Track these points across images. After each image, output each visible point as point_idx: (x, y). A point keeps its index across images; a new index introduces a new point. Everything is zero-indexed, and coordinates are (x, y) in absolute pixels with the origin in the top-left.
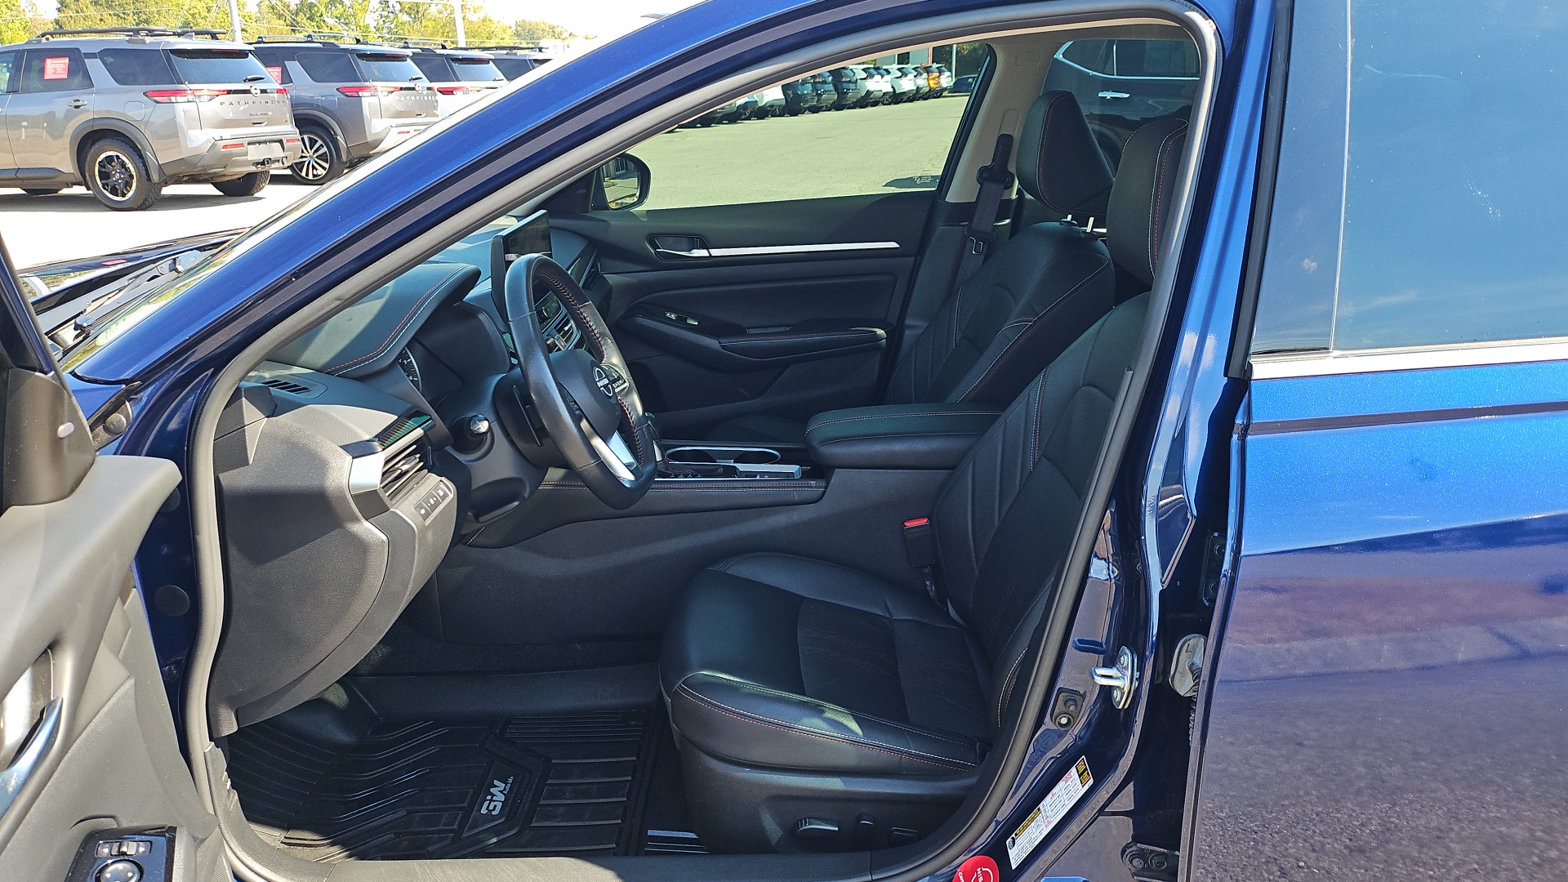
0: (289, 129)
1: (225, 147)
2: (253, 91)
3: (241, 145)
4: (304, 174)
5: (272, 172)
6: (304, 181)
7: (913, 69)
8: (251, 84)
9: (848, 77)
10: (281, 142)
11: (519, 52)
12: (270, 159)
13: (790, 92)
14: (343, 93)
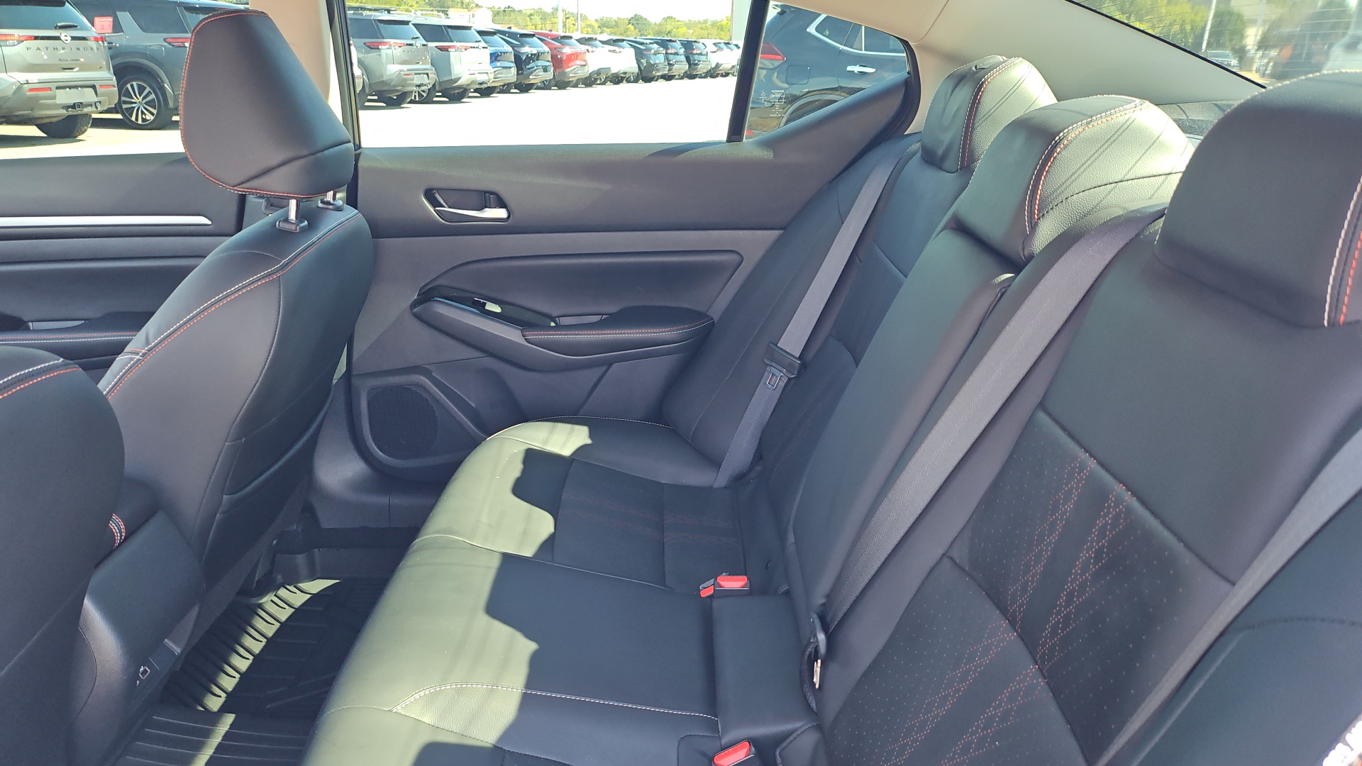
0: (105, 75)
1: (31, 90)
2: (63, 38)
3: (50, 89)
4: (133, 119)
5: (94, 116)
6: (134, 126)
8: (61, 31)
9: (700, 49)
11: (365, 13)
12: (81, 103)
13: (644, 61)
14: (170, 43)
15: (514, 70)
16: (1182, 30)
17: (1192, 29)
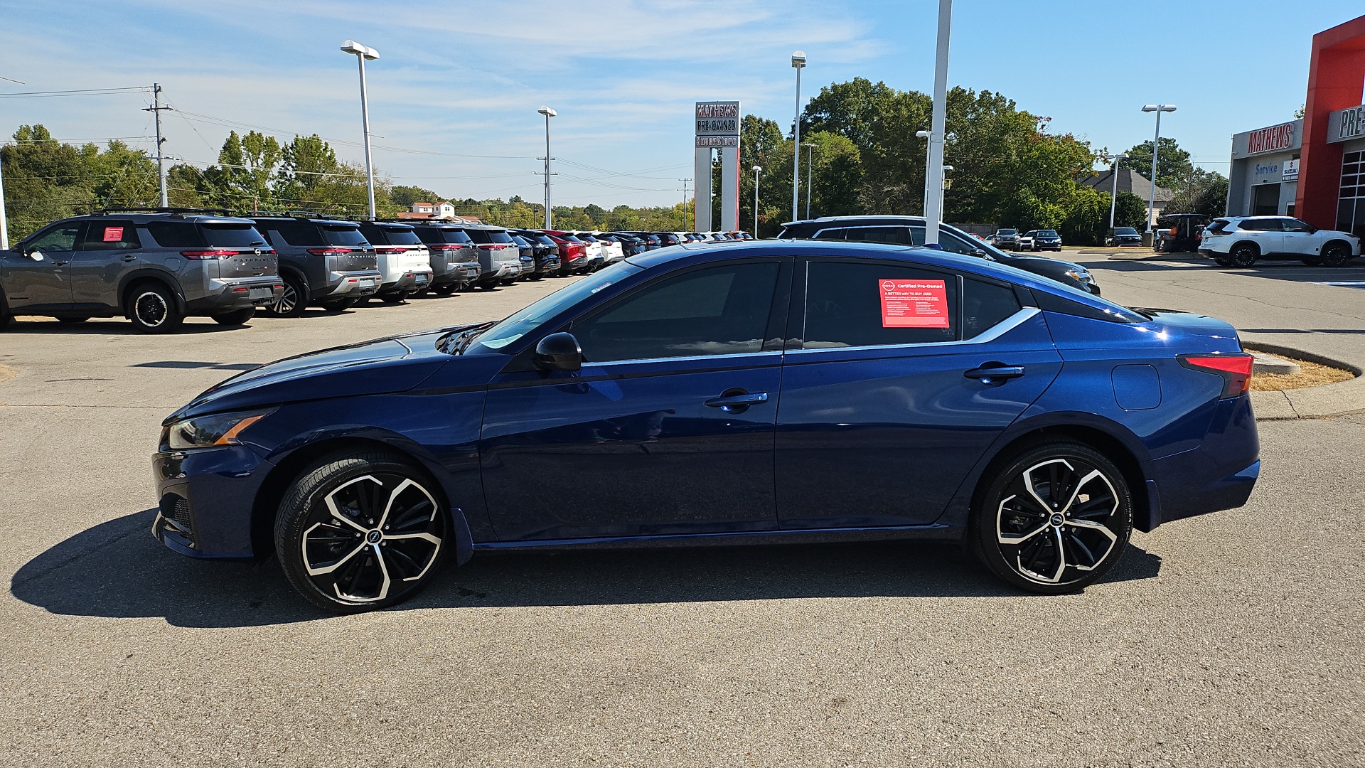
0: (276, 278)
1: (235, 290)
3: (246, 288)
4: (275, 310)
5: (257, 308)
6: (275, 315)
7: (724, 235)
8: (254, 247)
9: (674, 240)
10: (271, 287)
12: (257, 299)
14: (311, 253)
15: (533, 263)
16: (1092, 210)
17: (1100, 208)
